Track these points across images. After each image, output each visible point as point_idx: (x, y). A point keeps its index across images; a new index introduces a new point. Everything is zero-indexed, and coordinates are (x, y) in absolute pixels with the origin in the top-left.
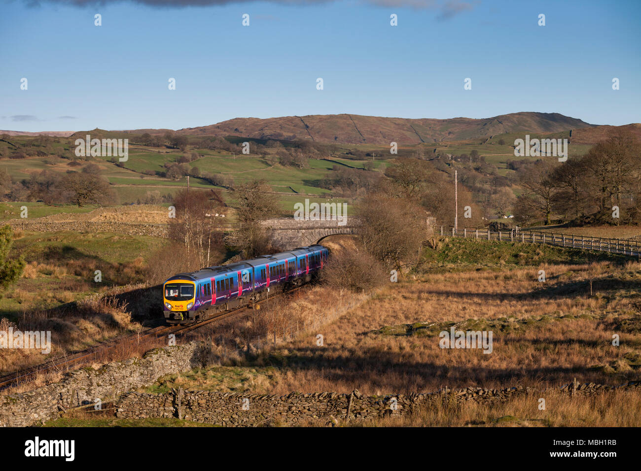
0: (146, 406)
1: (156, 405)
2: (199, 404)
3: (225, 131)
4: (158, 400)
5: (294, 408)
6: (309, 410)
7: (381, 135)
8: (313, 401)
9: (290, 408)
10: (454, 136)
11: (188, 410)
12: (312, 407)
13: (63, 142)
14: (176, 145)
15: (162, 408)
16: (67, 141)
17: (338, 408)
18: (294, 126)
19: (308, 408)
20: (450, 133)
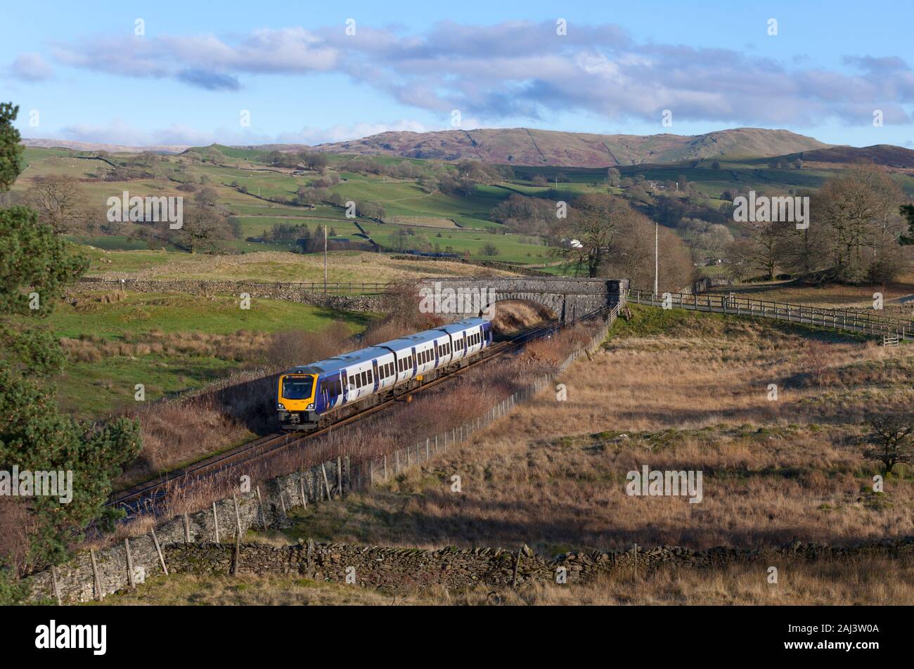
0: (268, 560)
1: (280, 559)
2: (332, 559)
3: (373, 147)
4: (283, 553)
5: (449, 567)
6: (467, 569)
7: (565, 154)
8: (472, 558)
9: (444, 567)
10: (657, 156)
11: (319, 566)
12: (471, 566)
13: (173, 160)
14: (312, 165)
15: (286, 563)
16: (177, 159)
17: (503, 569)
18: (459, 142)
19: (465, 567)
20: (652, 153)
